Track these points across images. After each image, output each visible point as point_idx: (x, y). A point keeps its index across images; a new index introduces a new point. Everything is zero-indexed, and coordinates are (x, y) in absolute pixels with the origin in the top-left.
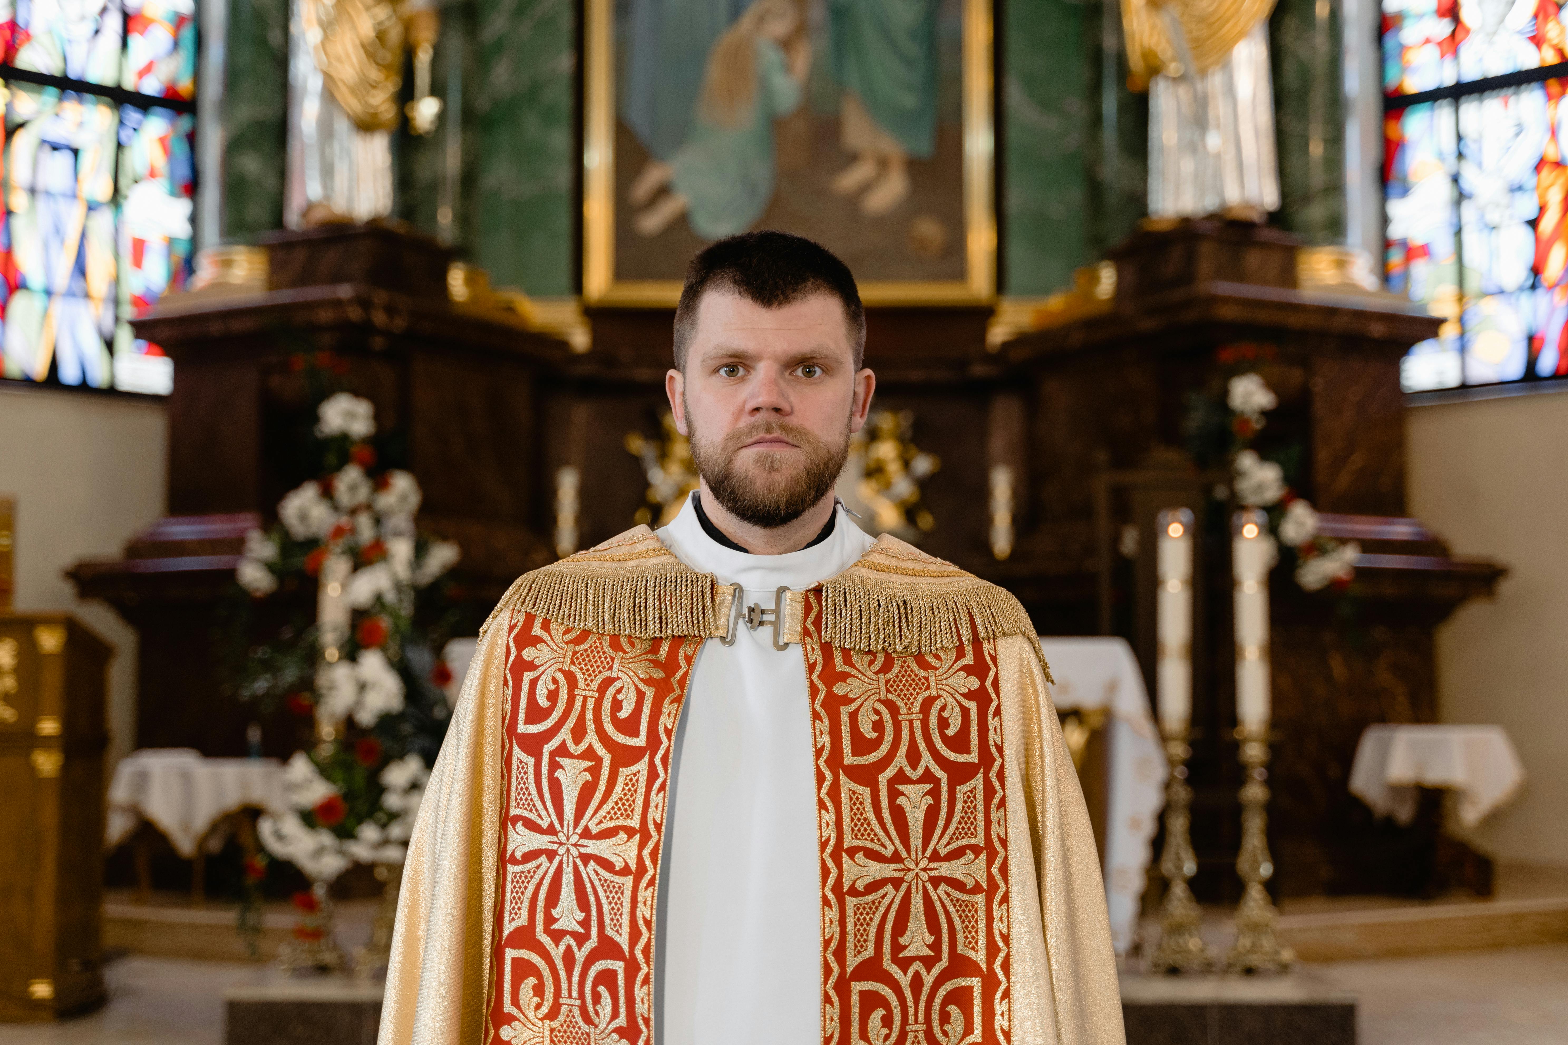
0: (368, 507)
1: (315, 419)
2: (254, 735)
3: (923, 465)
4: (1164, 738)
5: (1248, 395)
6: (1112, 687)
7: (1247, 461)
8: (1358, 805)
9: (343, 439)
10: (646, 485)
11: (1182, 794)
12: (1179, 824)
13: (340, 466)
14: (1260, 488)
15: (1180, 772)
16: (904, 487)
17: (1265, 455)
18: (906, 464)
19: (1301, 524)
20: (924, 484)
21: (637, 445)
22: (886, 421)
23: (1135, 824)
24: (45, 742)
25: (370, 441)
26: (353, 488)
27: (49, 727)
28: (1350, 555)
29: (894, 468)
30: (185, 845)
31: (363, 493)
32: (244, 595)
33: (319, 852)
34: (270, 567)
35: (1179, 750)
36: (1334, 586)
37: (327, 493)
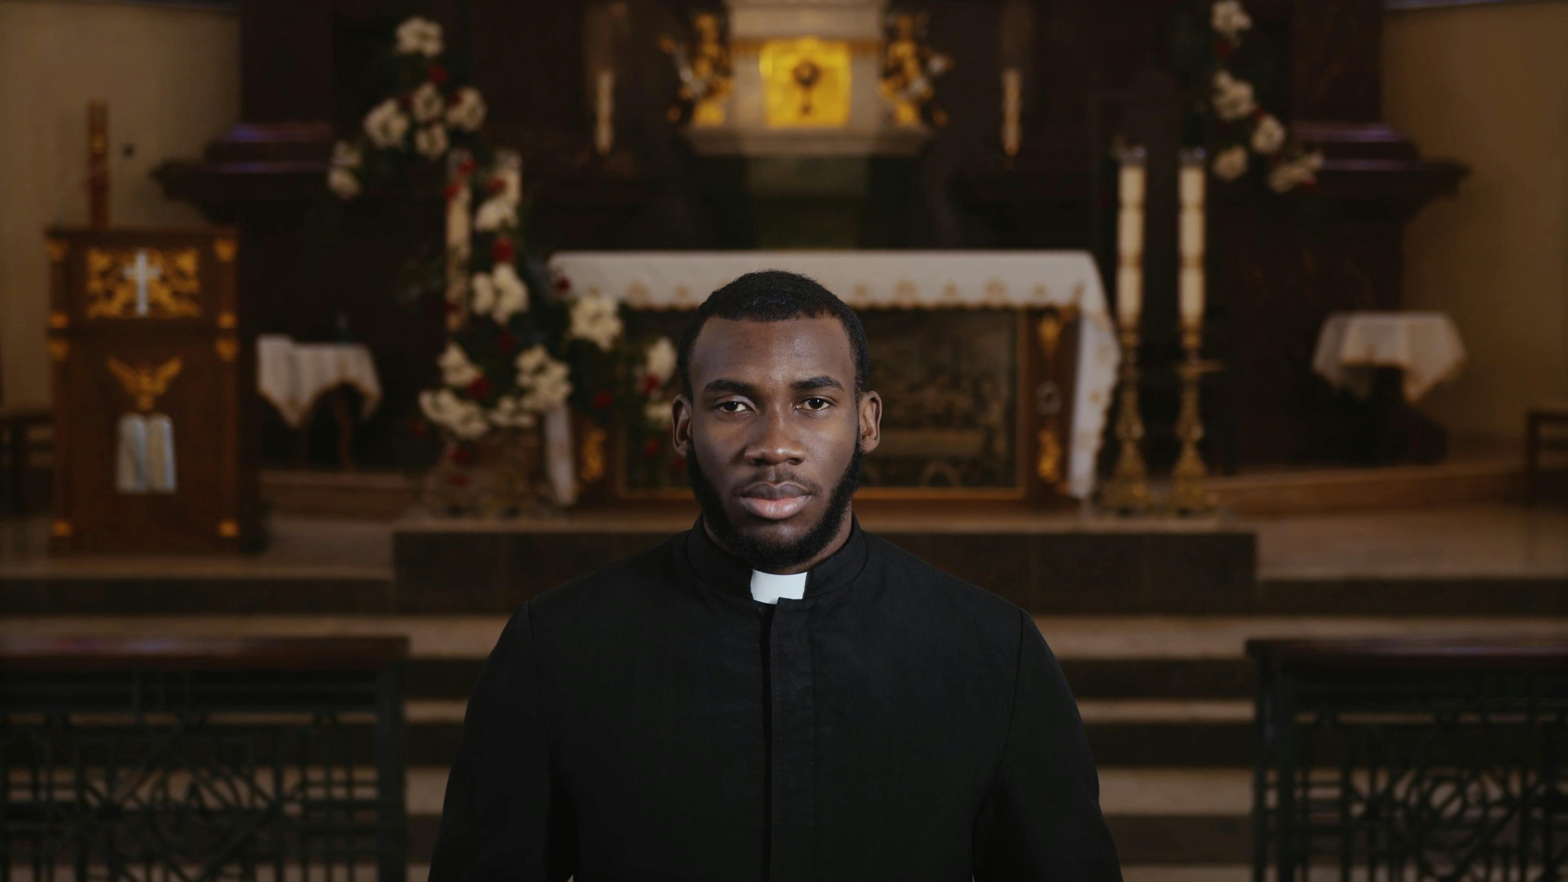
0: (441, 119)
1: (392, 39)
2: (342, 322)
3: (938, 64)
4: (1119, 330)
5: (1227, 18)
6: (1079, 290)
7: (1224, 80)
8: (1319, 381)
9: (418, 56)
10: (679, 84)
11: (1133, 374)
12: (1130, 399)
13: (416, 83)
14: (1234, 104)
15: (1132, 358)
16: (920, 86)
17: (1239, 75)
18: (923, 64)
19: (1270, 136)
20: (936, 82)
21: (668, 44)
22: (904, 23)
23: (1095, 397)
24: (225, 333)
25: (441, 59)
26: (428, 104)
27: (227, 320)
28: (1315, 161)
29: (911, 66)
30: (293, 417)
31: (437, 107)
32: (332, 197)
33: (467, 420)
34: (355, 172)
35: (1131, 339)
36: (1300, 189)
37: (405, 107)
